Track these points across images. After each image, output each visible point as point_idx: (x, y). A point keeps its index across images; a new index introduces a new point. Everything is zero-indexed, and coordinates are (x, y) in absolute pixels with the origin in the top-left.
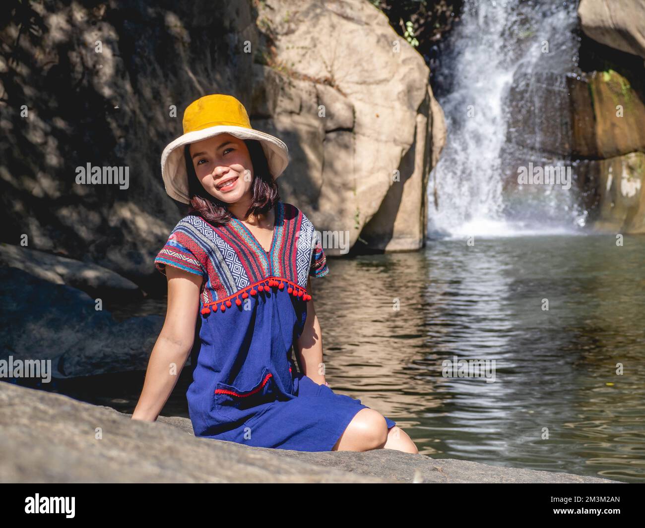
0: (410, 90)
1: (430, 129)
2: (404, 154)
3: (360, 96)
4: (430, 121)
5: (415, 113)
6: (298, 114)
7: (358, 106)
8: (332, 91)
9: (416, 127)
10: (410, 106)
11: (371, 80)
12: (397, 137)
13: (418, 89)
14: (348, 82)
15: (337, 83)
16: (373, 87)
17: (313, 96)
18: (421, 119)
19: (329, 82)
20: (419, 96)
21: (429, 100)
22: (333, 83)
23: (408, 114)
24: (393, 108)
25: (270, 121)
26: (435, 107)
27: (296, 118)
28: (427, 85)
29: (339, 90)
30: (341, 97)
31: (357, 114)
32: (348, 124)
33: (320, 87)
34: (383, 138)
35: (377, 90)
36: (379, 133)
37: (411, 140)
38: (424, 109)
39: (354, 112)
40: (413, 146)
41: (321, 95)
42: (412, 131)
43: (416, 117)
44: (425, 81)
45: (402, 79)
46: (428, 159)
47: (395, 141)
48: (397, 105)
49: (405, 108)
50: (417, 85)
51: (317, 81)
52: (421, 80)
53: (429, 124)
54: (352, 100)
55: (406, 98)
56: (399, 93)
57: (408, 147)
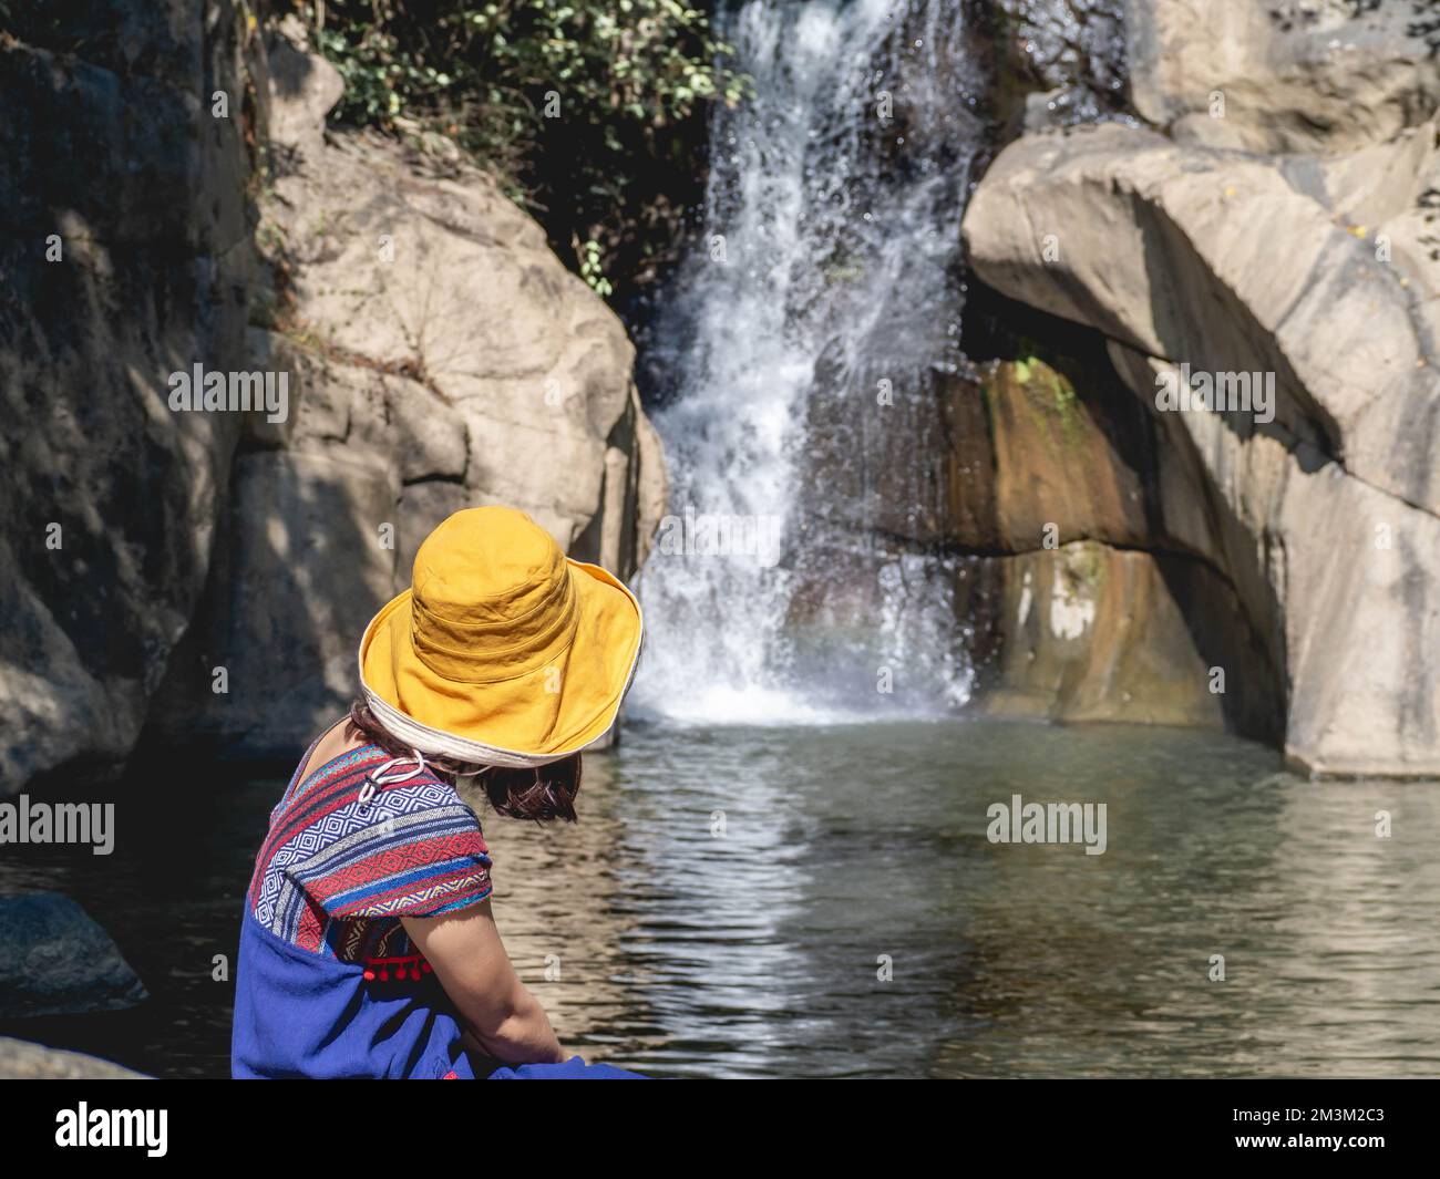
0: (592, 393)
1: (633, 481)
2: (576, 535)
3: (480, 404)
4: (634, 463)
5: (603, 445)
6: (343, 441)
7: (478, 426)
8: (421, 390)
9: (604, 477)
10: (593, 430)
11: (506, 369)
12: (563, 499)
13: (610, 391)
14: (454, 372)
15: (430, 373)
16: (512, 383)
17: (378, 400)
18: (614, 457)
19: (413, 371)
20: (613, 407)
21: (634, 418)
22: (421, 374)
23: (588, 446)
24: (554, 432)
25: (281, 456)
26: (645, 433)
27: (340, 451)
28: (630, 383)
29: (435, 390)
30: (440, 406)
31: (475, 445)
32: (456, 466)
33: (393, 382)
34: (532, 498)
35: (519, 391)
36: (522, 488)
37: (593, 505)
38: (622, 436)
39: (466, 438)
40: (597, 518)
41: (394, 401)
42: (597, 485)
43: (604, 454)
44: (627, 373)
45: (576, 369)
46: (629, 548)
47: (557, 506)
48: (564, 425)
49: (581, 433)
50: (610, 382)
51: (386, 369)
52: (618, 372)
53: (633, 470)
54: (466, 413)
55: (583, 411)
56: (569, 400)
57: (585, 520)
